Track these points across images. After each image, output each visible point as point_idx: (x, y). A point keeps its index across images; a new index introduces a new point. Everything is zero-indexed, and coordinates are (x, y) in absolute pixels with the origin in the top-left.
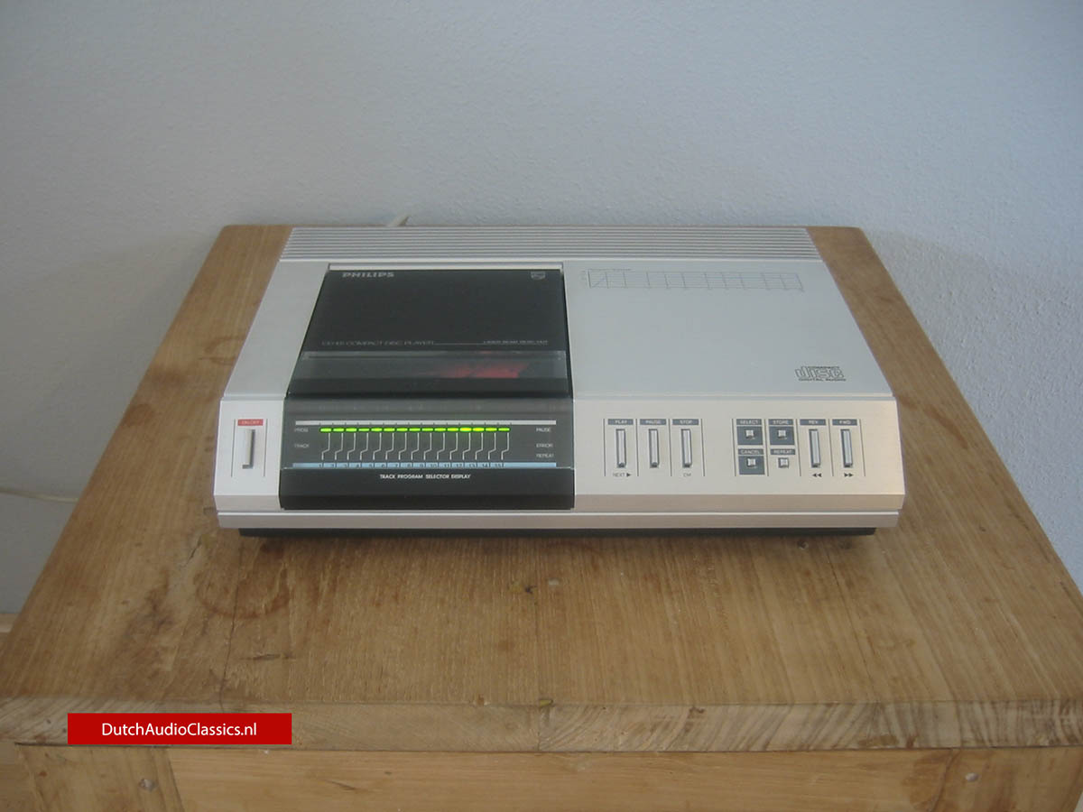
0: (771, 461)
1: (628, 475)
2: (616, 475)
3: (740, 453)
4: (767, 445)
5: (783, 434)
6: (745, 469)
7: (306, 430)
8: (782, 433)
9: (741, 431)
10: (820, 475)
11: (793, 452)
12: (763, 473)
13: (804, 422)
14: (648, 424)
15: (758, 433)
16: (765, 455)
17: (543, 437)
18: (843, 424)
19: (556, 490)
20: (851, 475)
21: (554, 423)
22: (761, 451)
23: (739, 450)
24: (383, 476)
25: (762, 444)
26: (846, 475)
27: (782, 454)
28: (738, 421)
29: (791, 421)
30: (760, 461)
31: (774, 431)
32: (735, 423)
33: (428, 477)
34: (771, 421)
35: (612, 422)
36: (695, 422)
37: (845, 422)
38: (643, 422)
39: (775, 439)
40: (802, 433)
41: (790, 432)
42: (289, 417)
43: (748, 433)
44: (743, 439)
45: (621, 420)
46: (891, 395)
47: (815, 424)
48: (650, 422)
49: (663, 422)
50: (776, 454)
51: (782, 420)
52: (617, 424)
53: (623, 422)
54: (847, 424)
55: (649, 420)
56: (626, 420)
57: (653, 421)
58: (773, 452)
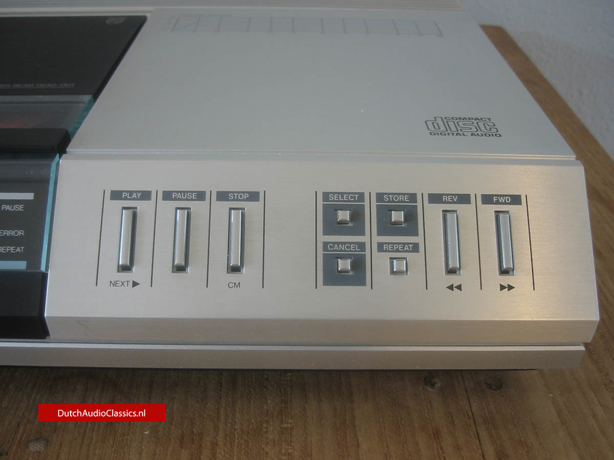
0: (379, 263)
1: (135, 284)
2: (115, 284)
3: (325, 249)
4: (371, 236)
5: (400, 218)
6: (333, 277)
8: (397, 216)
9: (330, 211)
10: (459, 287)
11: (415, 248)
12: (363, 283)
13: (435, 198)
14: (175, 199)
15: (357, 215)
16: (368, 253)
18: (498, 203)
20: (510, 288)
21: (30, 197)
22: (362, 246)
23: (325, 244)
25: (363, 234)
26: (502, 287)
27: (397, 251)
28: (326, 196)
29: (413, 197)
30: (359, 264)
31: (384, 212)
32: (320, 199)
34: (380, 197)
35: (116, 195)
36: (253, 196)
37: (501, 200)
38: (167, 196)
39: (387, 226)
40: (431, 216)
41: (411, 216)
43: (341, 215)
44: (332, 225)
45: (131, 193)
46: (573, 157)
47: (453, 202)
48: (179, 196)
49: (201, 196)
50: (386, 251)
51: (399, 194)
52: (126, 199)
53: (134, 196)
54: (505, 203)
55: (177, 192)
56: (139, 192)
57: (184, 195)
58: (381, 247)
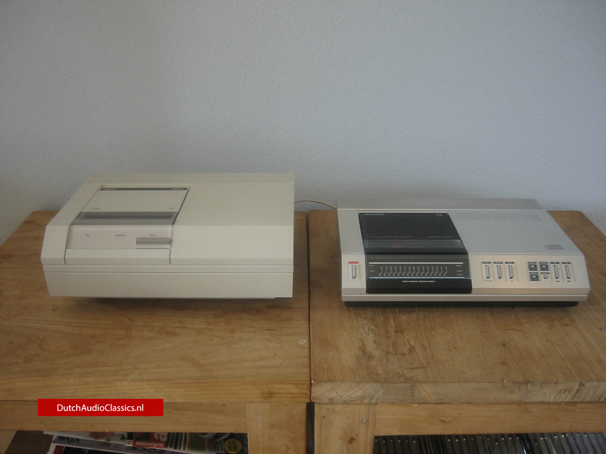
0: (541, 276)
1: (491, 281)
2: (487, 281)
3: (530, 274)
4: (539, 271)
5: (545, 267)
6: (532, 279)
7: (373, 266)
9: (530, 266)
10: (559, 281)
11: (549, 273)
12: (539, 281)
13: (552, 263)
15: (535, 266)
16: (539, 274)
17: (459, 268)
19: (466, 287)
20: (570, 281)
21: (462, 263)
22: (537, 273)
24: (404, 281)
26: (568, 281)
27: (545, 274)
28: (528, 262)
29: (547, 263)
30: (537, 277)
31: (541, 266)
33: (420, 281)
34: (540, 263)
35: (483, 263)
36: (513, 263)
37: (566, 263)
38: (495, 263)
39: (542, 269)
40: (551, 266)
41: (547, 267)
42: (367, 261)
43: (532, 267)
44: (531, 269)
45: (487, 262)
46: (582, 254)
47: (556, 264)
48: (497, 263)
49: (502, 263)
50: (543, 274)
51: (544, 262)
52: (485, 263)
58: (541, 273)
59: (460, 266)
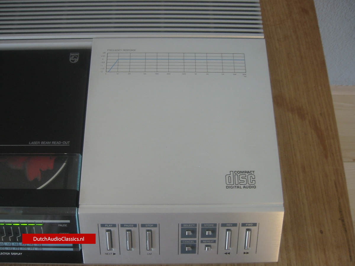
0: (201, 247)
1: (114, 254)
2: (107, 254)
4: (199, 238)
5: (210, 232)
6: (184, 251)
9: (184, 231)
10: (229, 253)
11: (215, 242)
12: (195, 253)
13: (224, 225)
14: (126, 227)
15: (194, 231)
16: (197, 243)
18: (248, 226)
20: (247, 253)
21: (69, 221)
22: (195, 241)
23: (182, 241)
25: (196, 238)
26: (244, 253)
27: (208, 243)
28: (182, 225)
29: (215, 225)
30: (193, 247)
32: (180, 226)
34: (203, 225)
35: (103, 226)
36: (155, 226)
38: (122, 226)
39: (203, 235)
40: (221, 231)
41: (214, 231)
45: (108, 225)
47: (230, 226)
48: (127, 226)
49: (135, 226)
50: (204, 243)
51: (210, 224)
52: (107, 227)
53: (110, 226)
54: (250, 226)
55: (126, 224)
56: (112, 224)
57: (129, 225)
58: (202, 242)
59: (66, 225)
